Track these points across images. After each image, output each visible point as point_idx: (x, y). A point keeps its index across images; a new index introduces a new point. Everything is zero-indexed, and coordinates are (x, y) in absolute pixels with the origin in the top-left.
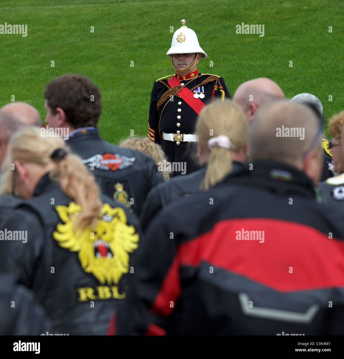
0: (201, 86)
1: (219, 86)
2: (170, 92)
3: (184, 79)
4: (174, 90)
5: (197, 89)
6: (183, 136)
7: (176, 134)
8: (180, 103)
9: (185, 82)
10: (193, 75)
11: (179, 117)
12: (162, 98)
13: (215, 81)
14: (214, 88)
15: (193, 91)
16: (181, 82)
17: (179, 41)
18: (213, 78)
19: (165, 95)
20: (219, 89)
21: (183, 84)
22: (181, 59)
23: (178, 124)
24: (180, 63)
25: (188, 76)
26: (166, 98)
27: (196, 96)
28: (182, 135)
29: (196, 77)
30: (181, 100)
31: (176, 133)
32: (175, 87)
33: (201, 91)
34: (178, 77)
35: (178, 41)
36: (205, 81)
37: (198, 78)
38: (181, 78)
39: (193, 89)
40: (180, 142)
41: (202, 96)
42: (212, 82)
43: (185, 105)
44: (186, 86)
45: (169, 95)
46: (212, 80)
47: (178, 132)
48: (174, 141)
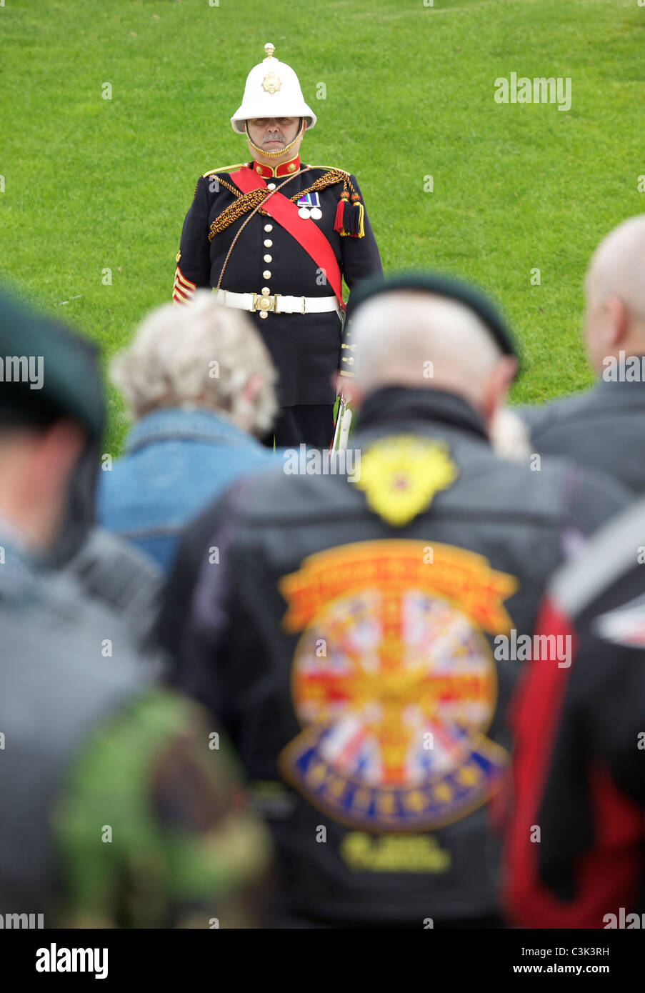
0: (312, 192)
1: (351, 193)
2: (246, 202)
3: (275, 174)
4: (253, 198)
5: (303, 199)
6: (276, 298)
7: (259, 296)
8: (268, 228)
9: (277, 182)
10: (293, 166)
11: (268, 258)
12: (226, 214)
13: (342, 182)
14: (341, 198)
15: (296, 202)
16: (268, 182)
17: (267, 91)
18: (336, 175)
19: (234, 209)
20: (351, 202)
21: (272, 186)
22: (273, 129)
23: (267, 274)
24: (271, 138)
25: (283, 169)
26: (237, 215)
27: (304, 214)
28: (273, 297)
29: (299, 172)
30: (271, 220)
31: (260, 293)
32: (257, 192)
33: (314, 202)
34: (258, 169)
35: (265, 91)
36: (321, 183)
37: (302, 174)
38: (267, 171)
39: (295, 198)
40: (268, 312)
41: (317, 214)
42: (336, 184)
43: (280, 233)
44: (279, 191)
45: (244, 208)
46: (334, 180)
47: (266, 290)
48: (254, 311)
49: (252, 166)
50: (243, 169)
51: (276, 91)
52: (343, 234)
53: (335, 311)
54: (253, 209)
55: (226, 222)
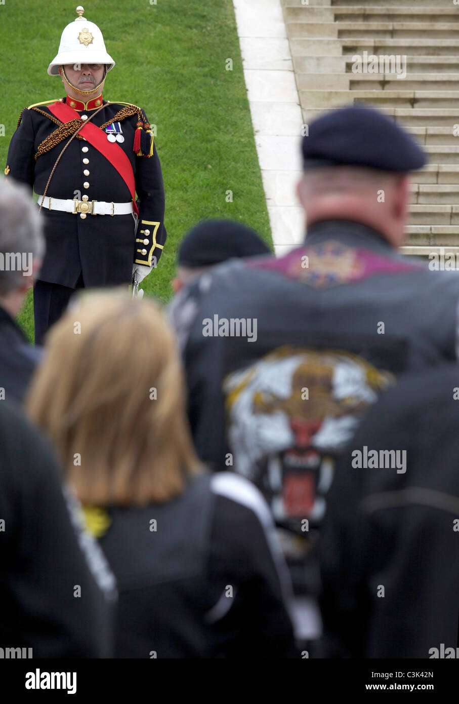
0: (116, 122)
1: (144, 123)
2: (67, 129)
3: (86, 108)
4: (72, 126)
5: (110, 127)
6: (93, 204)
7: (80, 201)
9: (88, 114)
10: (99, 102)
11: (87, 172)
12: (51, 139)
13: (136, 114)
14: (137, 127)
15: (104, 130)
16: (81, 114)
18: (131, 109)
19: (58, 134)
20: (145, 130)
21: (84, 117)
22: (88, 73)
23: (87, 185)
25: (92, 104)
26: (60, 139)
27: (111, 138)
28: (90, 203)
29: (102, 107)
30: (87, 143)
31: (81, 199)
32: (74, 121)
33: (118, 130)
34: (72, 103)
35: (81, 43)
36: (121, 115)
37: (105, 108)
38: (79, 106)
39: (103, 126)
40: (87, 214)
41: (120, 139)
42: (132, 116)
43: (94, 153)
44: (91, 121)
45: (65, 134)
46: (130, 113)
47: (85, 197)
48: (76, 213)
49: (66, 101)
50: (58, 103)
51: (89, 43)
52: (140, 154)
54: (71, 135)
55: (51, 145)
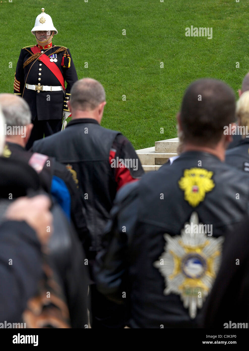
0: (55, 54)
1: (67, 54)
2: (34, 57)
3: (44, 48)
4: (36, 56)
5: (52, 56)
6: (42, 87)
7: (37, 86)
8: (41, 65)
9: (44, 51)
10: (49, 46)
11: (40, 74)
12: (28, 61)
13: (64, 51)
14: (63, 56)
15: (49, 57)
16: (41, 51)
17: (41, 23)
18: (62, 49)
19: (30, 59)
20: (67, 57)
21: (42, 52)
22: (42, 35)
23: (40, 79)
24: (42, 37)
25: (46, 47)
26: (31, 61)
27: (52, 60)
28: (41, 86)
29: (51, 47)
30: (42, 62)
31: (37, 85)
32: (38, 54)
33: (55, 57)
34: (39, 46)
35: (40, 23)
36: (58, 51)
37: (52, 48)
38: (41, 47)
39: (49, 56)
40: (40, 91)
41: (56, 60)
42: (63, 51)
43: (44, 66)
44: (45, 53)
45: (33, 59)
46: (62, 50)
47: (39, 84)
48: (36, 90)
49: (37, 46)
50: (35, 46)
51: (43, 23)
52: (64, 67)
53: (62, 91)
54: (36, 59)
55: (28, 63)
